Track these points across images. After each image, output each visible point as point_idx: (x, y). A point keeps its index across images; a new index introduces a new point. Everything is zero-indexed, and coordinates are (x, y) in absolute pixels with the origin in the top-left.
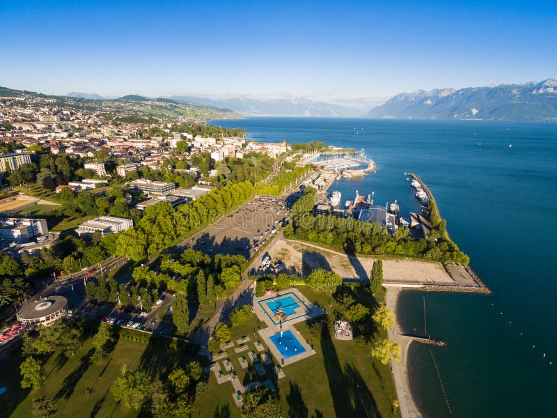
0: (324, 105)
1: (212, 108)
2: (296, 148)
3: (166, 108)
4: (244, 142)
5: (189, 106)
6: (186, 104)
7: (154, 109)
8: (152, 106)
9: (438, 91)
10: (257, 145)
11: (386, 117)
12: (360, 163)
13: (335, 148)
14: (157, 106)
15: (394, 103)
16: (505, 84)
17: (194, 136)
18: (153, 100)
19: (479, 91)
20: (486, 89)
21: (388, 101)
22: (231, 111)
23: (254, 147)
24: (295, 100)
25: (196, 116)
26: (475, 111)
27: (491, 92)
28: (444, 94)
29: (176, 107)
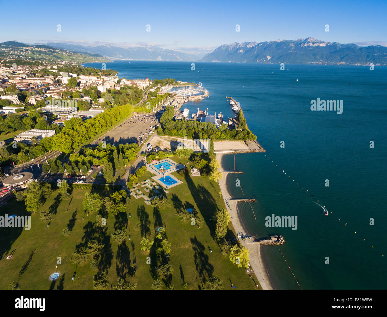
0: (172, 52)
1: (85, 53)
2: (156, 83)
3: (45, 53)
4: (118, 79)
5: (66, 52)
6: (62, 50)
7: (34, 53)
8: (32, 51)
9: (247, 44)
10: (128, 81)
11: (215, 61)
12: (199, 91)
13: (182, 83)
14: (37, 51)
15: (219, 51)
16: (286, 39)
17: (78, 75)
18: (32, 46)
19: (272, 44)
20: (275, 43)
21: (215, 50)
22: (102, 56)
23: (126, 82)
24: (149, 48)
25: (72, 60)
26: (269, 58)
27: (279, 45)
28: (250, 46)
29: (54, 52)
